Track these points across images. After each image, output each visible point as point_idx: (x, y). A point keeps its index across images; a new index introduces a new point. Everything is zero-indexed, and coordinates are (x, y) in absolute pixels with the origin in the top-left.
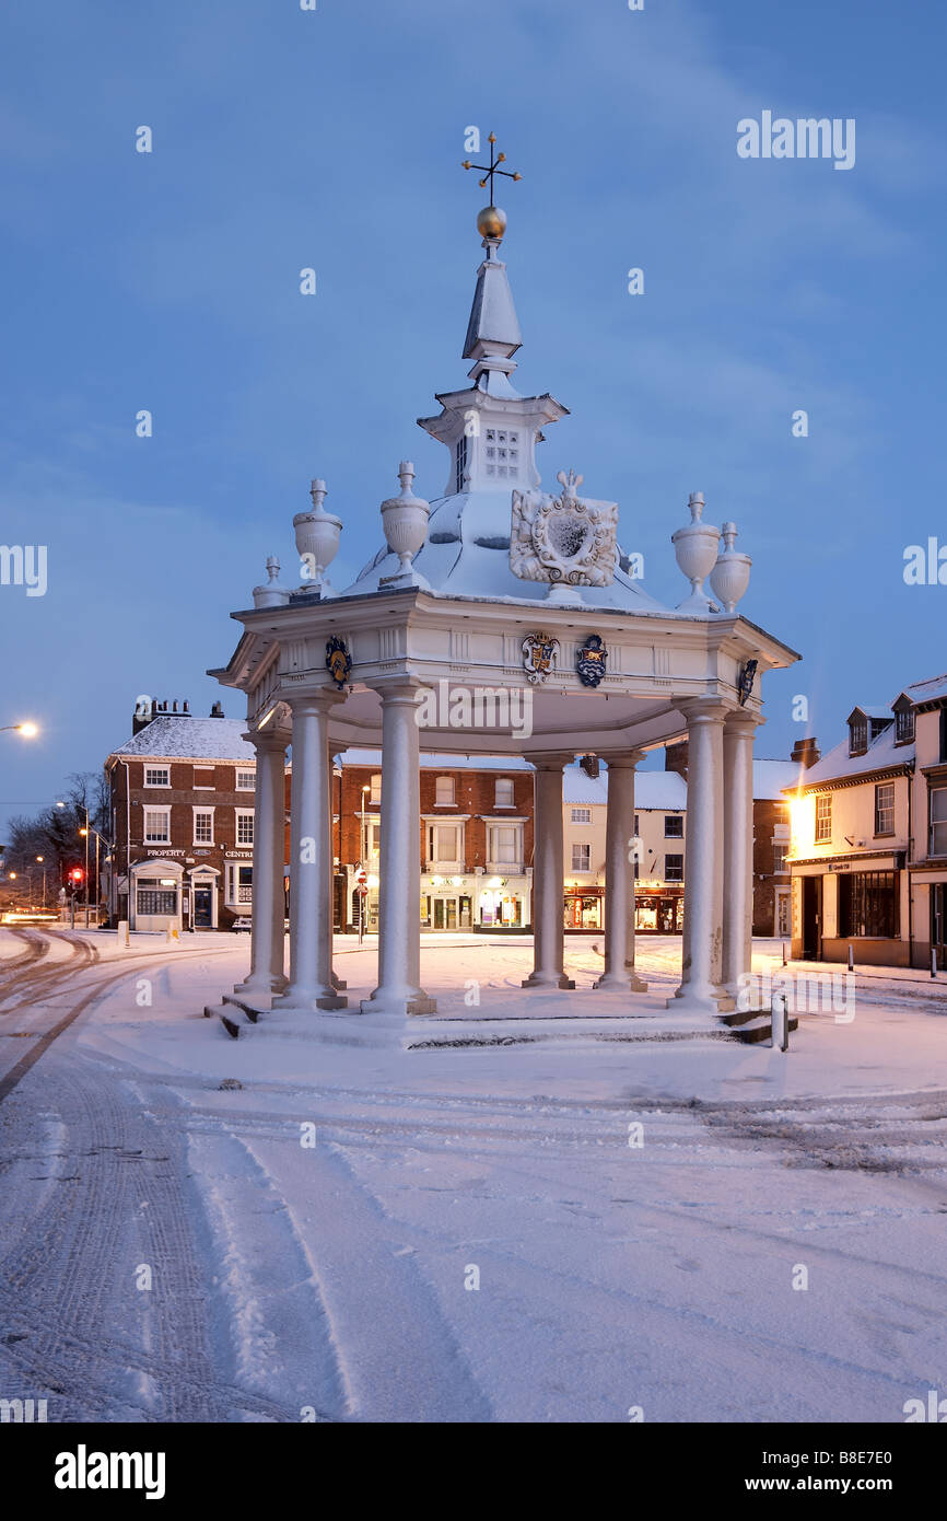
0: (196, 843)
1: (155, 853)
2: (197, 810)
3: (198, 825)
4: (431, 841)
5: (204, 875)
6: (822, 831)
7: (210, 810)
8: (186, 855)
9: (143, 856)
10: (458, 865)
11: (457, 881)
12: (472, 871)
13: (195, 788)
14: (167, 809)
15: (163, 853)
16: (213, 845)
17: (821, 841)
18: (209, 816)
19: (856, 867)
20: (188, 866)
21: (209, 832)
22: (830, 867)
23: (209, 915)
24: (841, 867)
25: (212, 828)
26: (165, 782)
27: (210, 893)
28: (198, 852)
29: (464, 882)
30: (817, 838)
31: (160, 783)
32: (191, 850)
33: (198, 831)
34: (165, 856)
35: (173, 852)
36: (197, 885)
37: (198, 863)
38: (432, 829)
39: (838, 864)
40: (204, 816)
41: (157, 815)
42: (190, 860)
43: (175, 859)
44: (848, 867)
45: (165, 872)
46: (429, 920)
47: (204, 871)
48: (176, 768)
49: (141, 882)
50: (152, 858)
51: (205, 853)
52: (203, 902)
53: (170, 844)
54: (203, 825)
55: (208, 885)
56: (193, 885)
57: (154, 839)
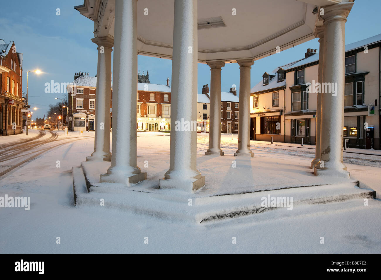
0: (90, 108)
1: (79, 111)
2: (90, 100)
3: (91, 104)
4: (149, 109)
5: (92, 117)
6: (256, 105)
7: (94, 100)
8: (87, 112)
9: (76, 112)
10: (155, 115)
11: (155, 119)
12: (158, 117)
13: (90, 94)
14: (82, 99)
15: (81, 111)
16: (94, 109)
17: (255, 108)
18: (93, 102)
19: (267, 115)
20: (88, 115)
21: (93, 106)
22: (259, 115)
23: (93, 127)
24: (262, 115)
25: (94, 105)
26: (82, 93)
27: (93, 121)
28: (90, 111)
29: (157, 119)
30: (254, 107)
31: (81, 93)
32: (88, 110)
33: (90, 105)
34: (82, 112)
35: (84, 111)
36: (90, 119)
37: (90, 114)
38: (149, 106)
39: (262, 114)
40: (92, 102)
41: (80, 101)
42: (88, 113)
43: (84, 112)
44: (264, 115)
45: (82, 116)
46: (148, 129)
47: (92, 116)
48: (85, 89)
49: (75, 118)
50: (78, 112)
51: (92, 111)
52: (92, 124)
53: (83, 108)
54: (92, 104)
55: (93, 119)
56: (89, 119)
57: (79, 107)
